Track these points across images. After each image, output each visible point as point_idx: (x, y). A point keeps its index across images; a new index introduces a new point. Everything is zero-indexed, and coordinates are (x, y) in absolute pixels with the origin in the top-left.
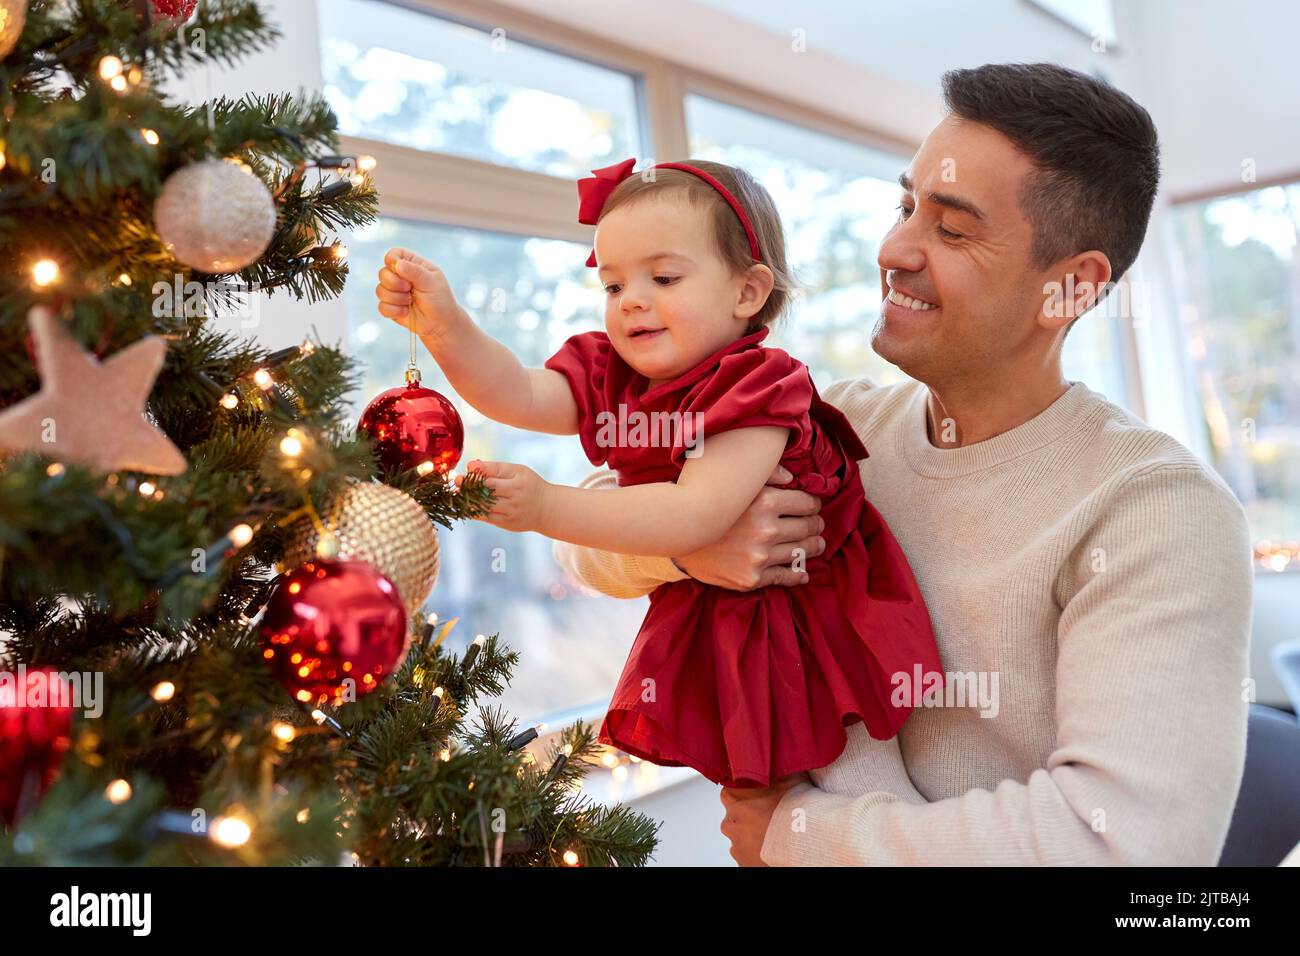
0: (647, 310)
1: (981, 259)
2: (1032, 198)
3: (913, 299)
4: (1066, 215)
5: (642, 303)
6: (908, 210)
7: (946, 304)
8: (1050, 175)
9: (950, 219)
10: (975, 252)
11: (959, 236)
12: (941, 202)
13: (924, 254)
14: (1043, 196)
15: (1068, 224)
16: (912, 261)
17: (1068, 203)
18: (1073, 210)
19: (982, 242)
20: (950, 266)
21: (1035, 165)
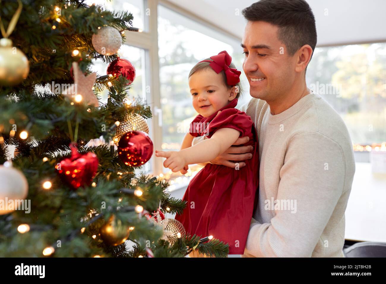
0: (206, 100)
1: (274, 60)
2: (282, 37)
3: (259, 79)
4: (293, 38)
5: (204, 99)
6: (247, 53)
7: (268, 77)
8: (284, 28)
9: (260, 51)
10: (271, 59)
11: (265, 55)
12: (256, 48)
13: (257, 64)
14: (285, 35)
15: (295, 40)
16: (254, 68)
17: (292, 34)
18: (294, 35)
19: (273, 55)
20: (266, 65)
21: (278, 27)
